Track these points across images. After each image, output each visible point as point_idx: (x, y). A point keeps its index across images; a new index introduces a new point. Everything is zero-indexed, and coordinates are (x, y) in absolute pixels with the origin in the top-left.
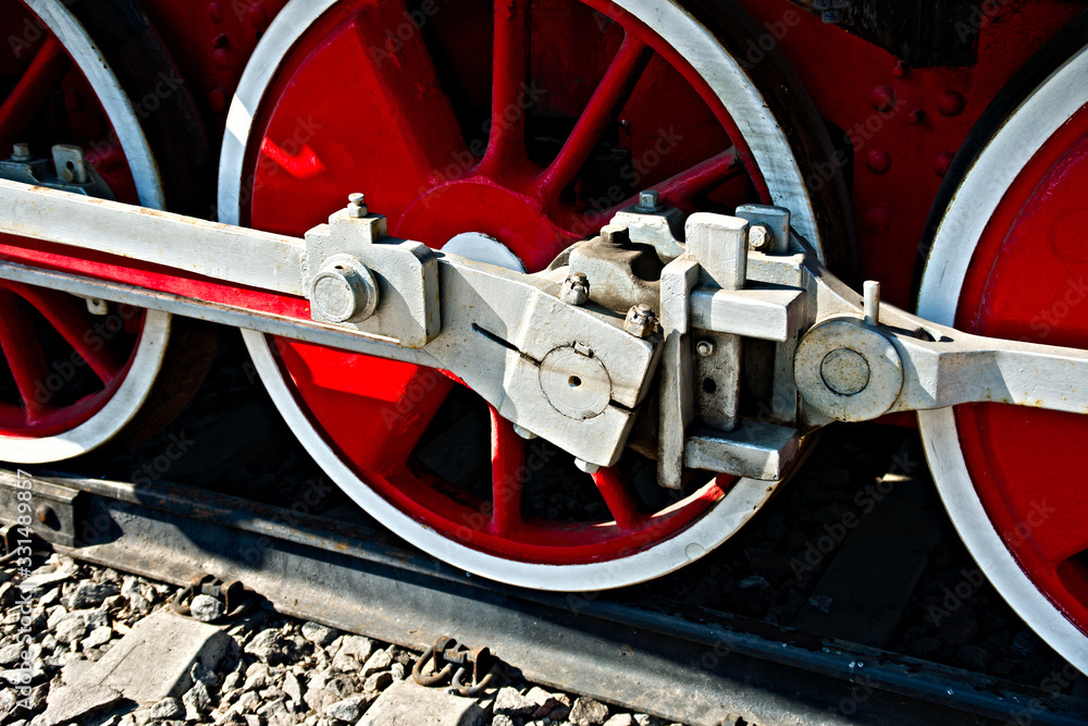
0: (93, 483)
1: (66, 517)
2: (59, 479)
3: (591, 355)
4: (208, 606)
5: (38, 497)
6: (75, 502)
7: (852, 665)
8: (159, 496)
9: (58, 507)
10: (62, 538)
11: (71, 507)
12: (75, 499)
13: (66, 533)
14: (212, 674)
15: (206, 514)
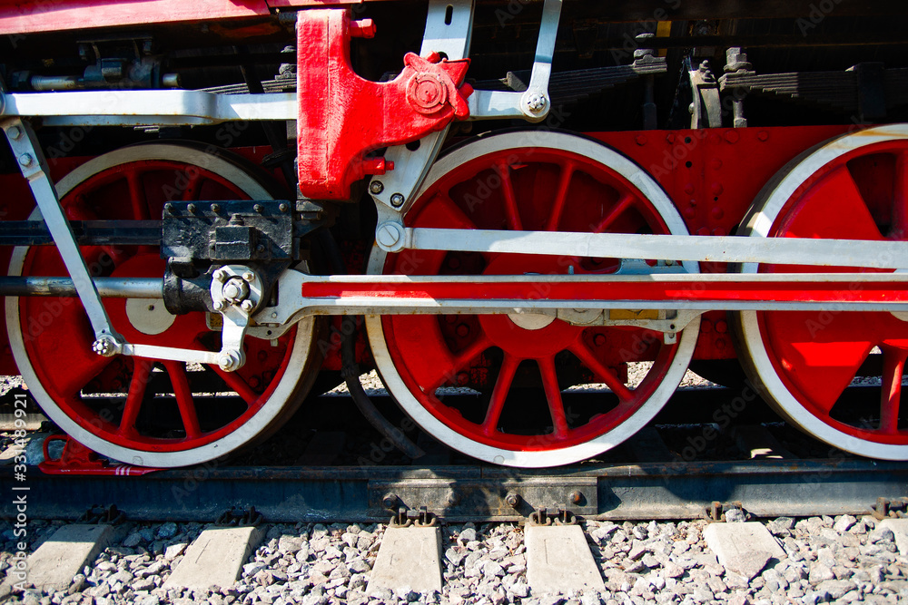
1: (591, 496)
2: (581, 473)
5: (569, 487)
6: (597, 485)
9: (585, 490)
10: (588, 510)
11: (595, 488)
13: (591, 506)
15: (697, 471)
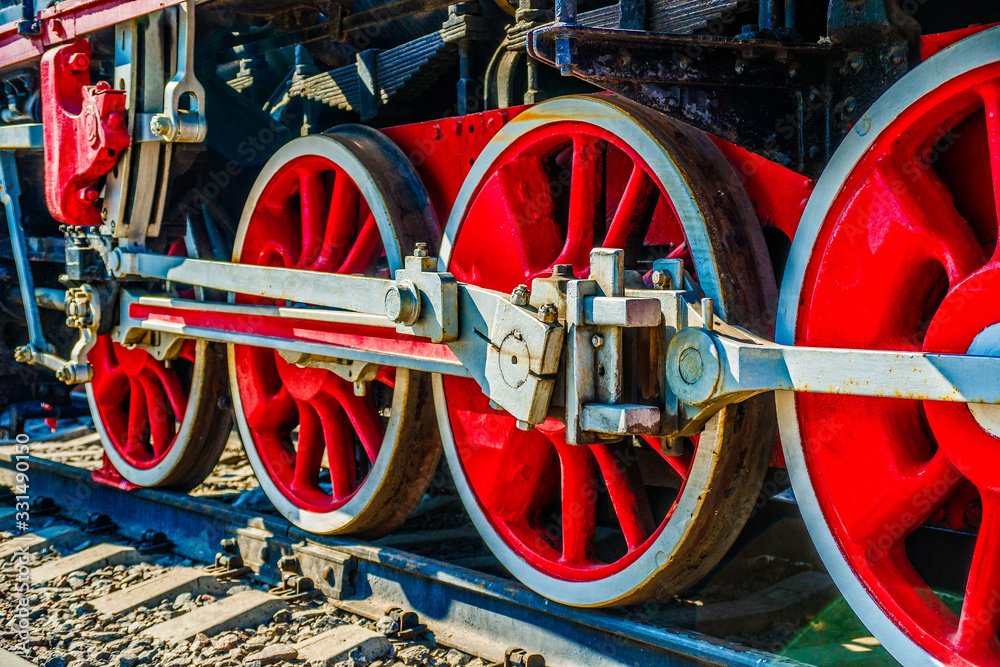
0: (357, 549)
1: (339, 575)
2: (341, 548)
3: (521, 339)
4: (387, 623)
6: (346, 563)
7: (758, 662)
8: (388, 554)
9: (336, 567)
10: (334, 592)
11: (342, 567)
12: (346, 561)
13: (337, 589)
14: (363, 659)
